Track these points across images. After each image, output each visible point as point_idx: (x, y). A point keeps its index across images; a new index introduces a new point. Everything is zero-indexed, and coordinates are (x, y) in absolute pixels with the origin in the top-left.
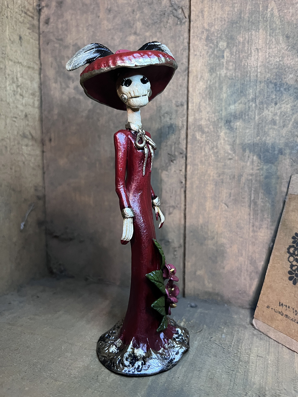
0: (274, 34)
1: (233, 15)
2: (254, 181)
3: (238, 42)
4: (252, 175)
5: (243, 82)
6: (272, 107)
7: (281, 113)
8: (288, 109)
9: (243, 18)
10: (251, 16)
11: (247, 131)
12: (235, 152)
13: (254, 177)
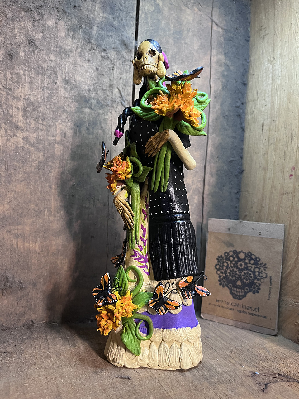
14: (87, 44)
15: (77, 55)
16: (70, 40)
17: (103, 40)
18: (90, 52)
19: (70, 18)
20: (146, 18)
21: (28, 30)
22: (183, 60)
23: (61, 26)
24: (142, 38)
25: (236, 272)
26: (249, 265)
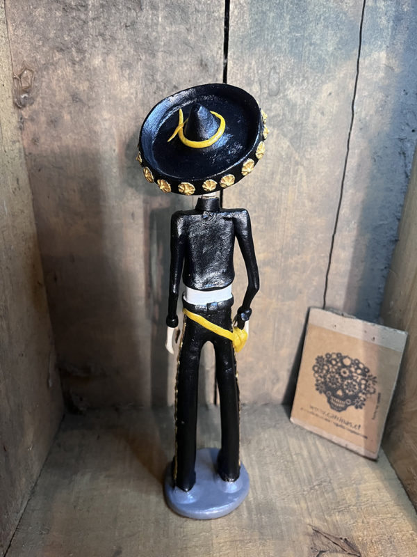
0: (300, 197)
2: (278, 314)
3: (269, 200)
5: (272, 235)
6: (295, 257)
7: (302, 262)
8: (308, 260)
9: (275, 178)
10: (282, 179)
11: (274, 275)
13: (278, 310)
14: (151, 84)
15: (138, 104)
16: (127, 82)
17: (173, 71)
18: (156, 96)
19: (121, 47)
20: (242, 14)
21: (69, 80)
22: (306, 75)
23: (112, 63)
24: (234, 54)
25: (337, 379)
26: (355, 374)
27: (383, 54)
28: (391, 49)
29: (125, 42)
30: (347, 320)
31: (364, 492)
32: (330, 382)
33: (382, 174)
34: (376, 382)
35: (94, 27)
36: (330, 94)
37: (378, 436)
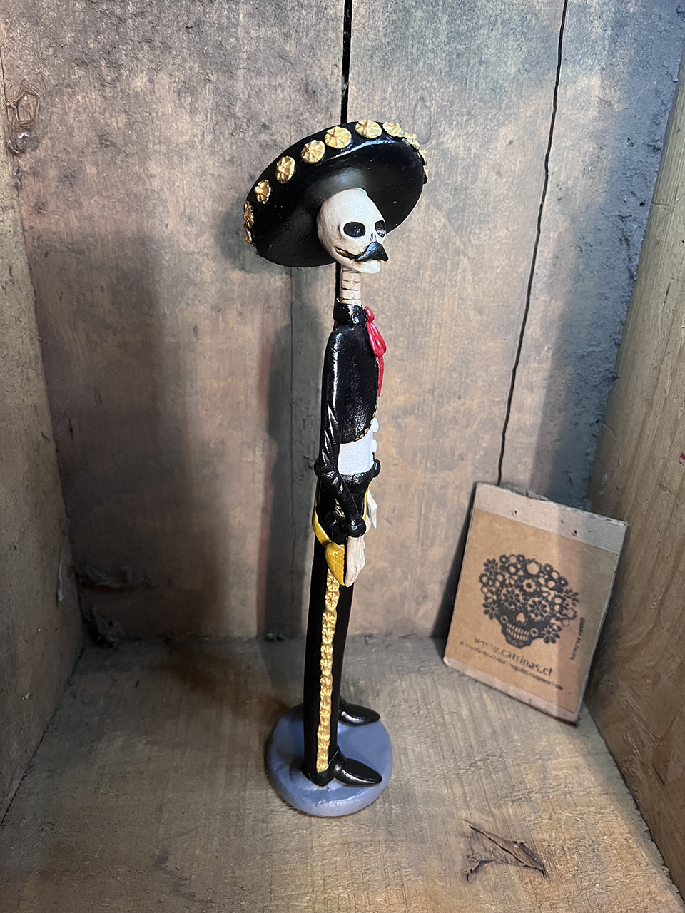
0: (463, 307)
1: (408, 269)
2: (426, 492)
3: (413, 310)
4: (424, 485)
5: (418, 366)
6: (454, 402)
7: (465, 410)
8: (474, 407)
9: (423, 275)
10: (434, 277)
11: (421, 430)
12: (402, 456)
13: (427, 487)
14: (226, 120)
15: (205, 152)
16: (187, 117)
17: (261, 101)
18: (234, 140)
21: (95, 111)
22: (473, 112)
23: (163, 86)
24: (359, 75)
25: (518, 596)
26: (544, 589)
27: (595, 81)
28: (608, 72)
29: (185, 53)
30: (534, 502)
31: (554, 773)
32: (506, 601)
33: (592, 272)
34: (577, 601)
35: (135, 28)
36: (511, 142)
37: (580, 685)
